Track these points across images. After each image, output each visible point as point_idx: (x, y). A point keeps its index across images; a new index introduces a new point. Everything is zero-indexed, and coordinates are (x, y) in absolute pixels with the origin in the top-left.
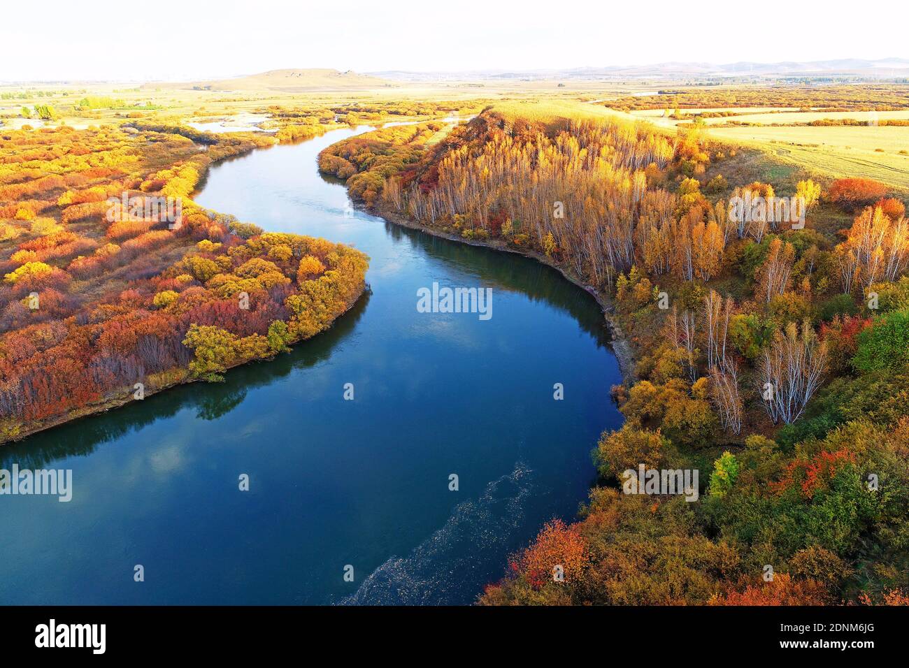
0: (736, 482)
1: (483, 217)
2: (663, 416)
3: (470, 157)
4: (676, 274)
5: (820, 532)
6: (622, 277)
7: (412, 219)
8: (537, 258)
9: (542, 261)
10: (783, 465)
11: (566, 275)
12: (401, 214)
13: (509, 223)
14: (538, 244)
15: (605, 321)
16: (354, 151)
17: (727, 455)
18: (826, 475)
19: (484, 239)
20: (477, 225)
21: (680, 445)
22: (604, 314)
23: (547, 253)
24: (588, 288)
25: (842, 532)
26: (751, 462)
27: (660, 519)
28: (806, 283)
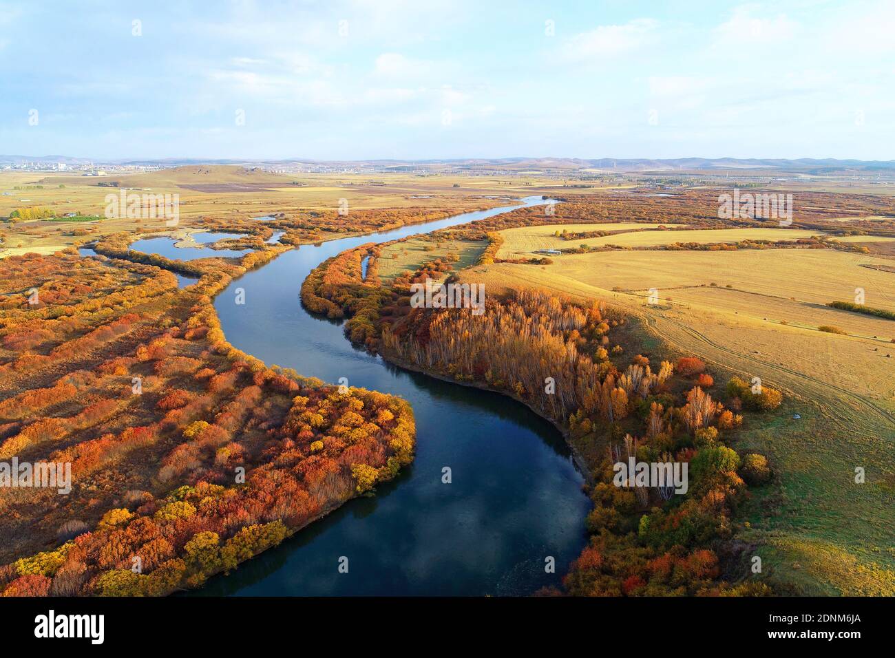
0: (649, 527)
1: (469, 365)
2: (612, 500)
3: (451, 319)
4: (603, 415)
5: (679, 540)
6: (572, 416)
7: (414, 363)
8: (511, 395)
9: (515, 398)
10: (666, 518)
11: (533, 410)
12: (404, 359)
13: (490, 372)
14: (509, 386)
15: (566, 444)
16: (335, 293)
17: (645, 516)
18: (679, 521)
19: (471, 381)
20: (465, 371)
21: (622, 513)
22: (564, 438)
23: (518, 394)
24: (550, 419)
25: (685, 539)
26: (654, 519)
27: (623, 544)
28: (669, 428)
